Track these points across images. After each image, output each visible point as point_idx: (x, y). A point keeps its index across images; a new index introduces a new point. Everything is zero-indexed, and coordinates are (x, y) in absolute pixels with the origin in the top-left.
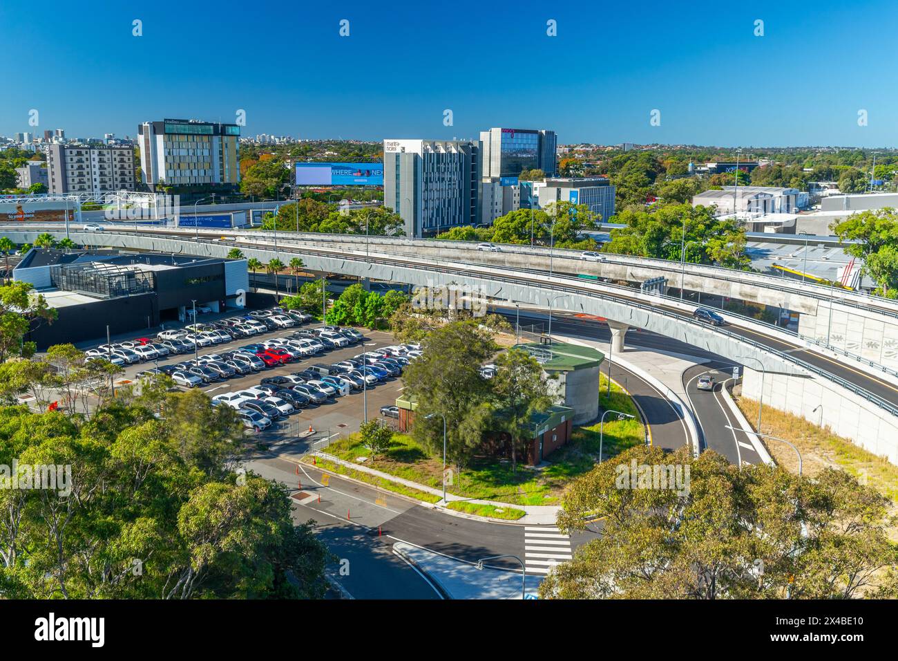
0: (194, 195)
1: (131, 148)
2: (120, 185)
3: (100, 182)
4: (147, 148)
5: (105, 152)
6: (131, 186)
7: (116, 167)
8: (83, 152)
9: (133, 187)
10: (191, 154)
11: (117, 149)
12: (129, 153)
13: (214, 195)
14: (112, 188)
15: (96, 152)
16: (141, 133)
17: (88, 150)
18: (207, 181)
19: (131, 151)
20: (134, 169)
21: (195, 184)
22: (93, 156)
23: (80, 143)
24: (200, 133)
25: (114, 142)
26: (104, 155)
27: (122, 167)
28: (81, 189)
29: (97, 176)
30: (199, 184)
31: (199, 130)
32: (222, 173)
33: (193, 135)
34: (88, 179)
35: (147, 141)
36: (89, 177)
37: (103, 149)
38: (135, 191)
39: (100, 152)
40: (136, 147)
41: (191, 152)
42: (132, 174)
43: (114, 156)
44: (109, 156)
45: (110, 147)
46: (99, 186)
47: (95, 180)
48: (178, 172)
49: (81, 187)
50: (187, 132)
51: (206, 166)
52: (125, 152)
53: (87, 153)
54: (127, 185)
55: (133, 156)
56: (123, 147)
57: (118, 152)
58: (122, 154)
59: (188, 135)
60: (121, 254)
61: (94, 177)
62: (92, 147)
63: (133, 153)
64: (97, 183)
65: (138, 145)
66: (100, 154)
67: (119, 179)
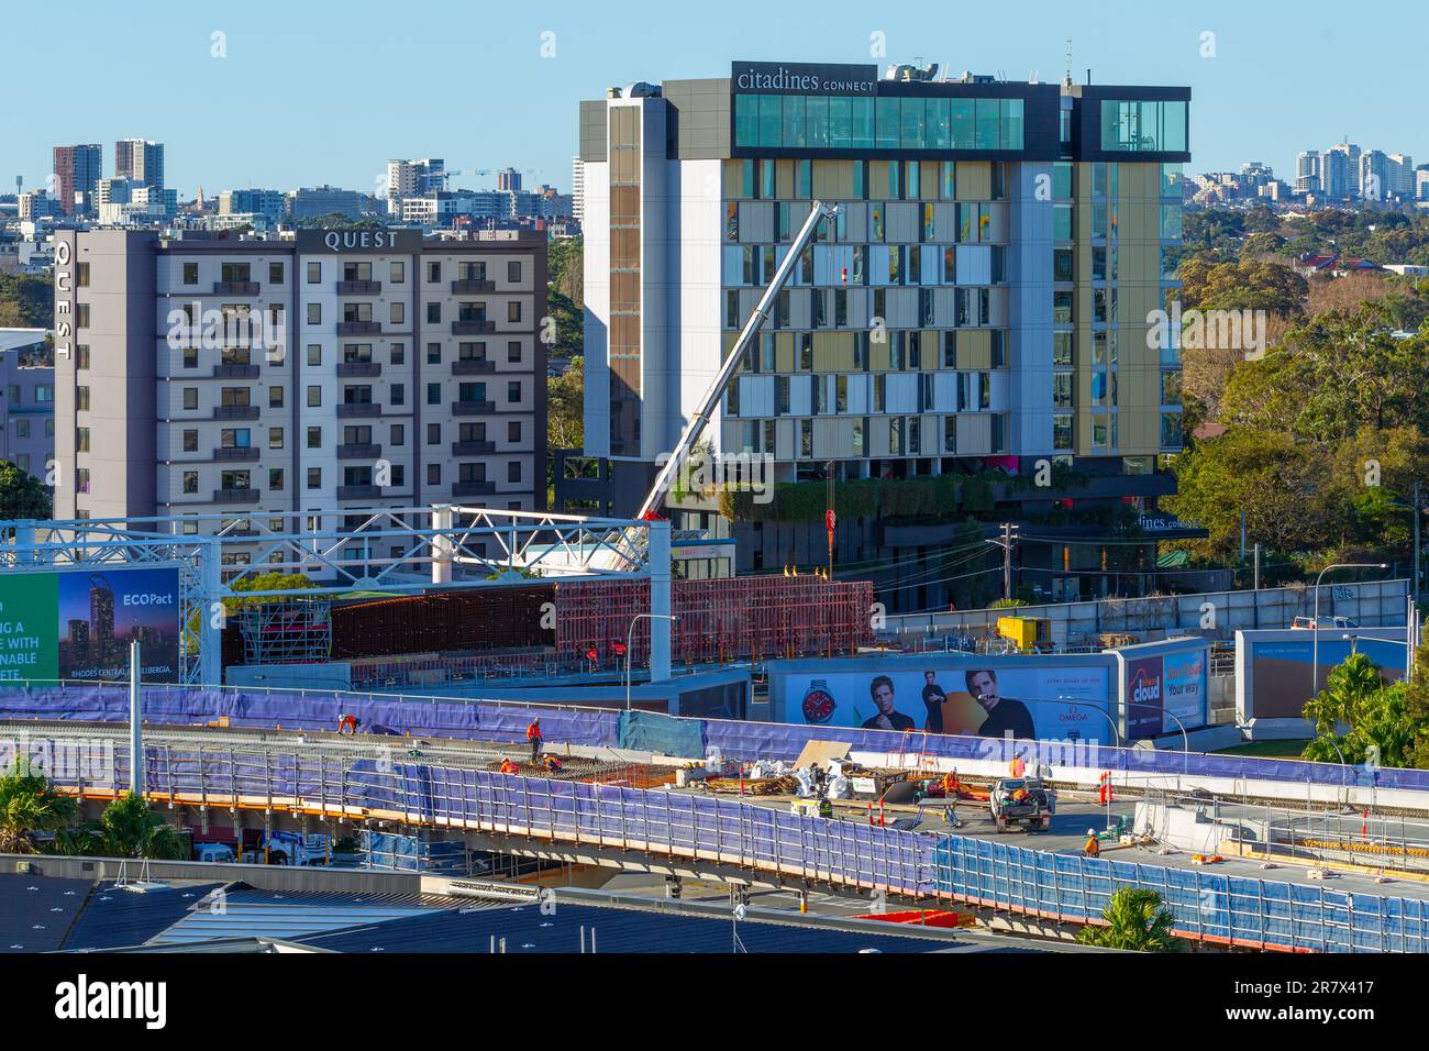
0: (892, 535)
1: (533, 242)
2: (451, 474)
3: (342, 453)
4: (623, 244)
5: (381, 268)
6: (515, 473)
7: (434, 358)
8: (259, 268)
9: (527, 481)
10: (880, 277)
11: (452, 247)
12: (514, 273)
13: (1008, 534)
14: (407, 488)
15: (332, 267)
16: (590, 153)
17: (286, 260)
18: (974, 440)
19: (527, 262)
20: (540, 374)
21: (899, 467)
22: (309, 294)
23: (242, 218)
24: (941, 144)
25: (434, 206)
26: (373, 288)
27: (473, 360)
28: (234, 490)
29: (325, 417)
30: (924, 465)
31: (940, 125)
32: (1068, 397)
33: (902, 156)
34: (276, 435)
35: (622, 200)
36: (281, 418)
37: (372, 249)
38: (540, 506)
39: (350, 273)
40: (556, 232)
41: (883, 262)
42: (528, 401)
43: (430, 293)
44: (403, 293)
45: (413, 241)
46: (332, 478)
47: (315, 438)
48: (800, 387)
49: (228, 480)
50: (864, 140)
51: (974, 348)
52: (496, 268)
53: (276, 275)
54: (496, 470)
55: (540, 291)
56: (484, 235)
57: (453, 267)
58: (475, 280)
59: (867, 156)
60: (435, 900)
61: (309, 417)
62: (312, 241)
63: (542, 274)
64: (325, 460)
65: (574, 227)
66: (352, 281)
67: (451, 433)
